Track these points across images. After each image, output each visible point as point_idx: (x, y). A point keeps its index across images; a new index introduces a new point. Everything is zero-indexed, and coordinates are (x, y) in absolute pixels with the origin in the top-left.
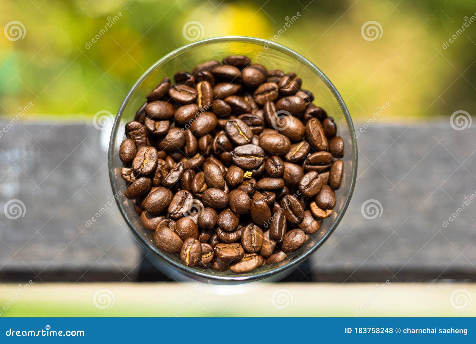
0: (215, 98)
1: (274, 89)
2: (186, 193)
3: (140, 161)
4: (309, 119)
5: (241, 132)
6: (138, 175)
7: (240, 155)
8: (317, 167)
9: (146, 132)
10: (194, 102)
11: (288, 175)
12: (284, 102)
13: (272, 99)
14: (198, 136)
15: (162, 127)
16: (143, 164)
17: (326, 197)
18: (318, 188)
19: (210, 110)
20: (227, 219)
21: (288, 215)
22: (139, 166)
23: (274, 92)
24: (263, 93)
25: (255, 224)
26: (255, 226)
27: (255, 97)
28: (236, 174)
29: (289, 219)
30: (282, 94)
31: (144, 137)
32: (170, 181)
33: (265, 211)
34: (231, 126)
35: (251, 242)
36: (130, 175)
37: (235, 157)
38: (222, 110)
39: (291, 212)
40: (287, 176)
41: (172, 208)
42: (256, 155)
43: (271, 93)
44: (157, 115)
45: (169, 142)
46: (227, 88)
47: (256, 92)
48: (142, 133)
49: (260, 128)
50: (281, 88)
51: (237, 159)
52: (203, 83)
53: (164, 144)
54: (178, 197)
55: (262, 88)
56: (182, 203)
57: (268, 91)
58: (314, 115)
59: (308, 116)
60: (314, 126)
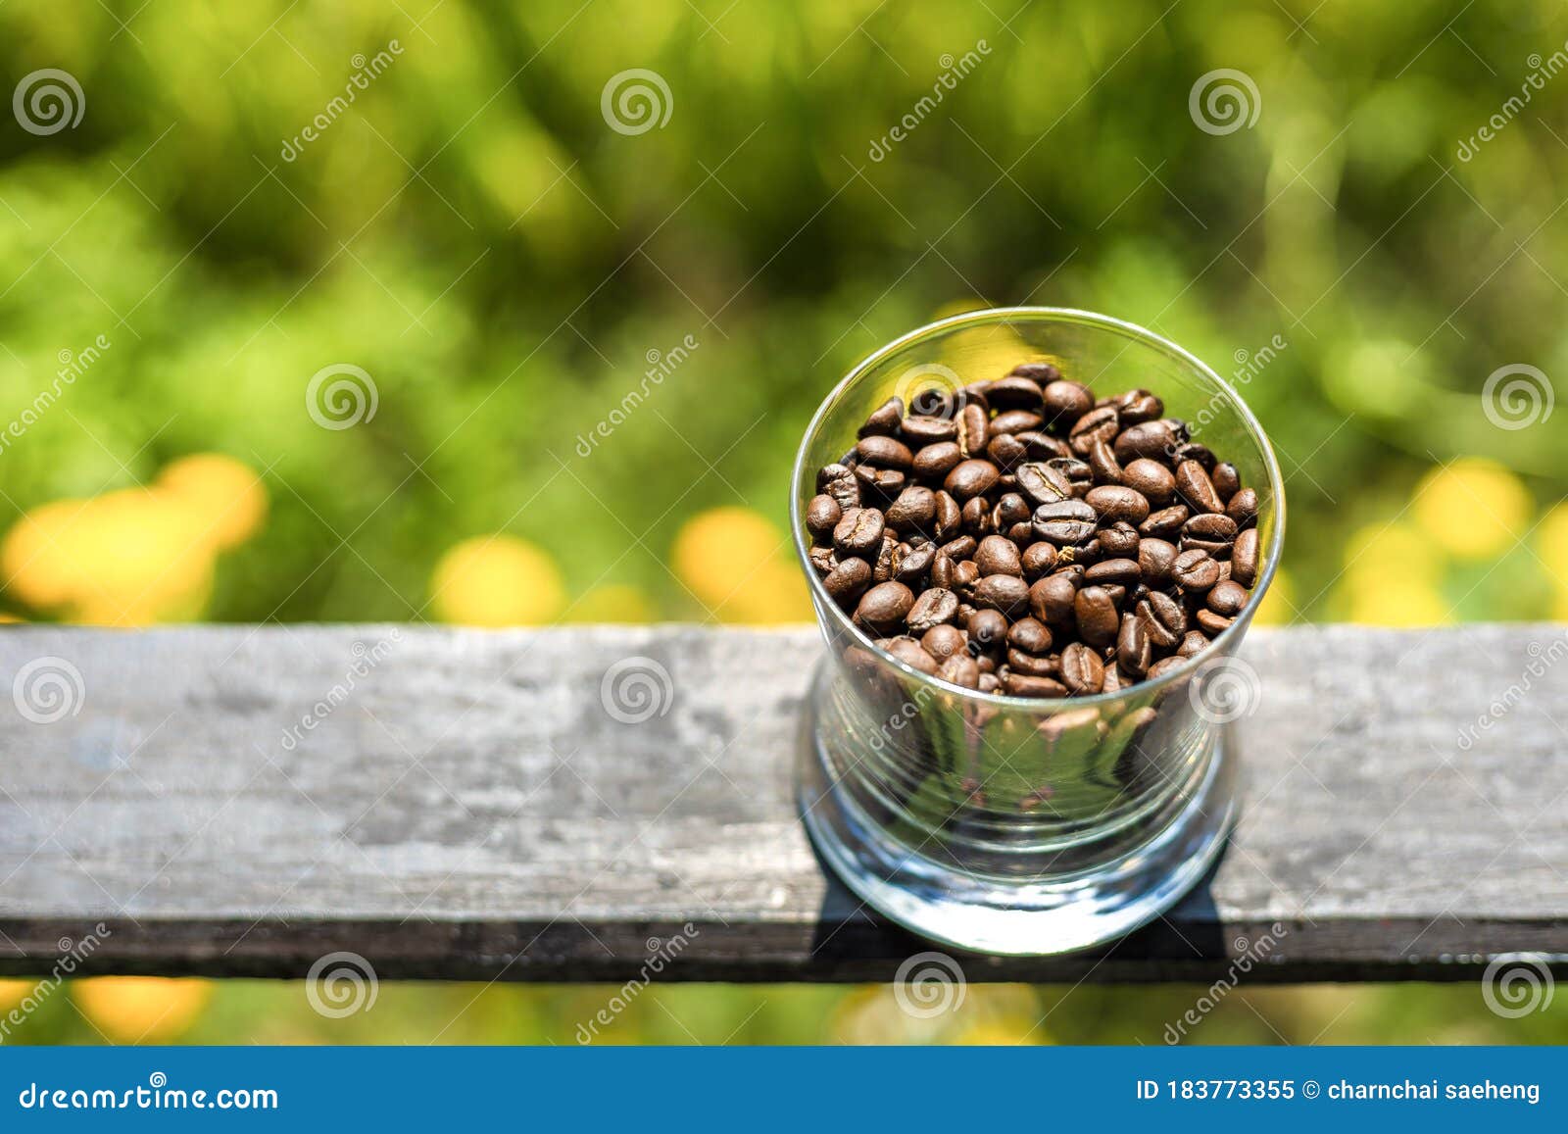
0: (991, 435)
1: (1109, 419)
2: (942, 592)
3: (850, 526)
4: (1182, 460)
5: (1047, 484)
6: (844, 552)
7: (1046, 520)
8: (1206, 543)
9: (858, 485)
10: (952, 437)
11: (1148, 558)
12: (1132, 435)
13: (1107, 436)
14: (961, 497)
15: (890, 478)
16: (854, 531)
17: (1226, 595)
18: (1210, 575)
19: (981, 454)
20: (1029, 631)
21: (1153, 632)
22: (847, 534)
23: (1109, 424)
24: (1087, 431)
25: (1085, 643)
26: (1087, 649)
27: (1071, 441)
28: (1041, 553)
29: (1156, 638)
30: (1128, 420)
31: (854, 492)
32: (908, 565)
33: (1105, 606)
34: (1027, 473)
35: (1080, 671)
36: (828, 559)
37: (1038, 523)
38: (1009, 450)
39: (1158, 624)
40: (1145, 560)
41: (916, 613)
42: (1081, 519)
43: (1104, 427)
44: (880, 454)
45: (903, 507)
46: (1016, 419)
47: (1074, 432)
48: (852, 486)
49: (1086, 483)
50: (1124, 408)
51: (1043, 528)
52: (966, 411)
53: (894, 511)
54: (928, 596)
55: (1084, 422)
56: (935, 606)
57: (1098, 424)
58: (1190, 455)
59: (1180, 456)
60: (1192, 471)
